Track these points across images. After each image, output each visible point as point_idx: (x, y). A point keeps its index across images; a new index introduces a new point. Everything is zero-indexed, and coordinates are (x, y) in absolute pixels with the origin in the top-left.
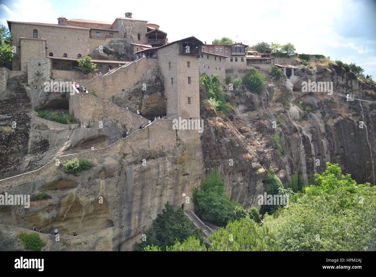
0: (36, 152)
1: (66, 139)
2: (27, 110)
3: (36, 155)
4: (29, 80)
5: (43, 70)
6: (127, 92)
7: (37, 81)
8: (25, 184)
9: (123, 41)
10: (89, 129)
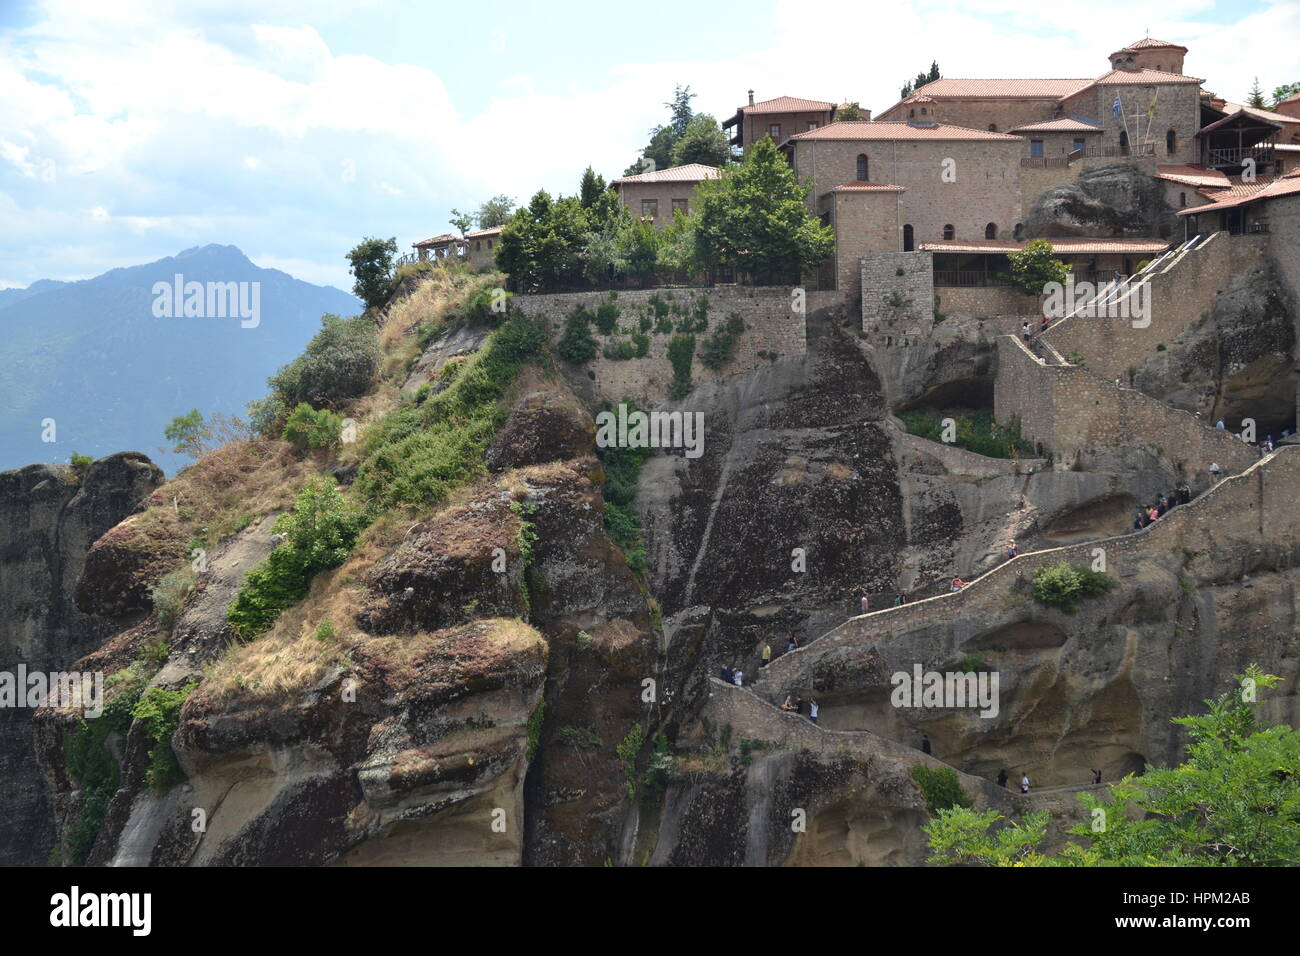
0: (928, 541)
1: (1013, 502)
2: (876, 415)
3: (933, 549)
4: (864, 320)
5: (911, 290)
6: (1175, 353)
7: (891, 324)
8: (925, 629)
9: (1125, 169)
10: (1082, 476)
